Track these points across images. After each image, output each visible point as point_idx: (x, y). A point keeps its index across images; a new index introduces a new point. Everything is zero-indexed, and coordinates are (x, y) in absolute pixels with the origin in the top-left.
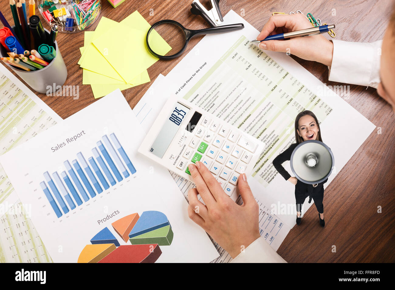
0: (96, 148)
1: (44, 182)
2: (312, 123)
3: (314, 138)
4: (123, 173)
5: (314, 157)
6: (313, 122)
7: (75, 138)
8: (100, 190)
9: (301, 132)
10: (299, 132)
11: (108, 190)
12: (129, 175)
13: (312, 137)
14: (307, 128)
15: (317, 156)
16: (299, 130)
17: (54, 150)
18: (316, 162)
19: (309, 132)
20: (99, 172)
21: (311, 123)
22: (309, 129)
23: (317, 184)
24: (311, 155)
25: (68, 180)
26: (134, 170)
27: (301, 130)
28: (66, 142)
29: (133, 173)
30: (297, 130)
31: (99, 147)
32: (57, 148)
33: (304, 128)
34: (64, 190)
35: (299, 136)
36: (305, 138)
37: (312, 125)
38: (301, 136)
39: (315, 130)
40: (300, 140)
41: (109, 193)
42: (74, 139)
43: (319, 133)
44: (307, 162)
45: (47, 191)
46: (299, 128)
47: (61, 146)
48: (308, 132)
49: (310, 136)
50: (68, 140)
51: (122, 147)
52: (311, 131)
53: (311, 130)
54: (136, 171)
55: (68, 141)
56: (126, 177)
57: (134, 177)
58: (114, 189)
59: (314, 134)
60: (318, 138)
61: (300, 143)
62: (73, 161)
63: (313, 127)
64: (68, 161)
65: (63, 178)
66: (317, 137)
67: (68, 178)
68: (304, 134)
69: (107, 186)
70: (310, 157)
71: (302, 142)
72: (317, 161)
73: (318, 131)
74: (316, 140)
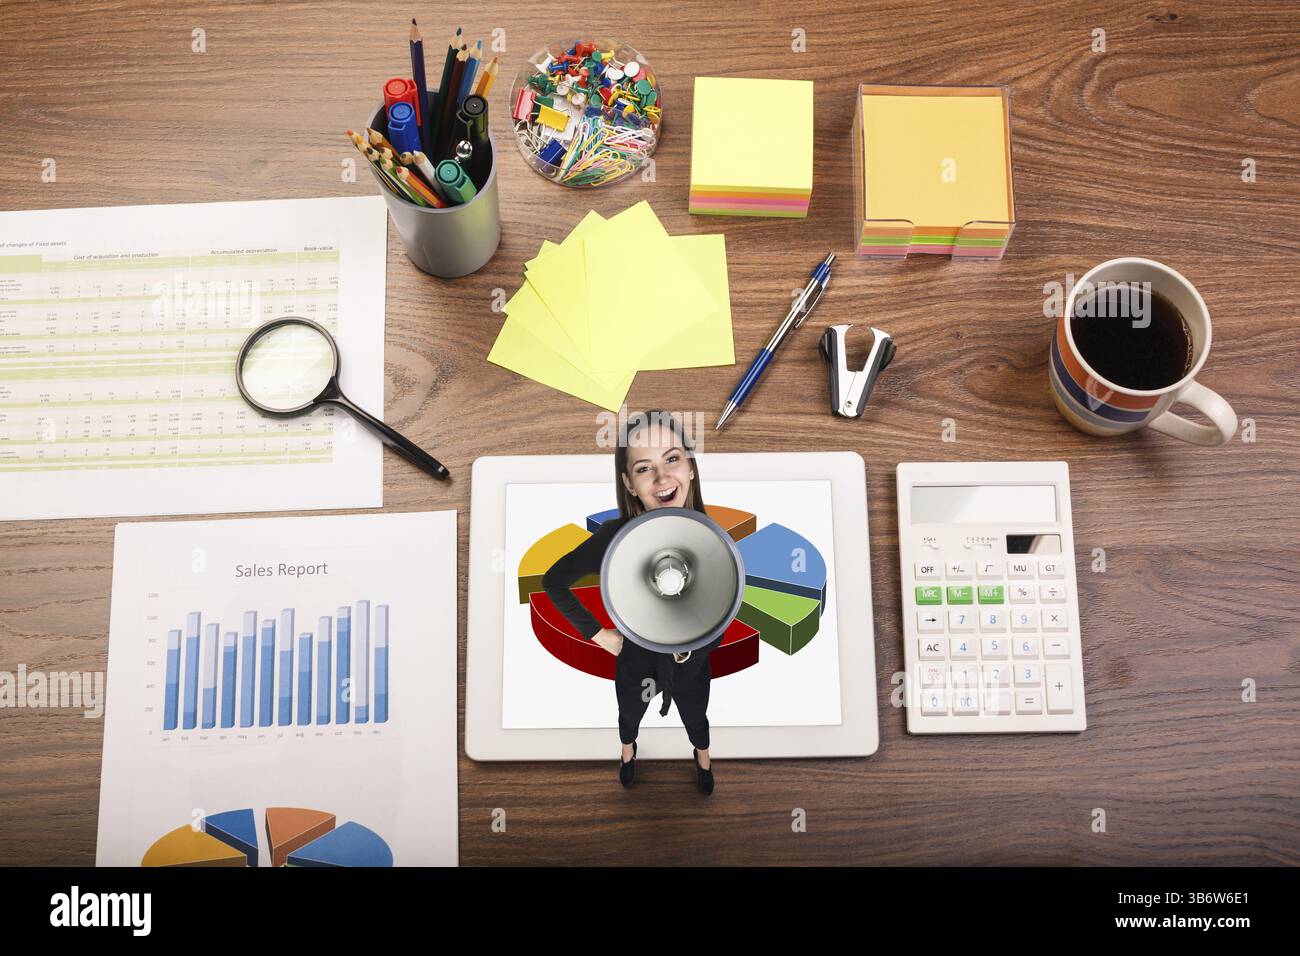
0: (330, 619)
1: (180, 632)
2: (670, 450)
3: (680, 501)
4: (358, 709)
5: (678, 565)
6: (673, 449)
7: (300, 571)
8: (286, 720)
9: (635, 484)
10: (631, 481)
11: (304, 728)
12: (367, 719)
13: (672, 497)
14: (655, 470)
15: (687, 560)
16: (628, 475)
17: (243, 572)
18: (686, 580)
19: (663, 481)
20: (306, 678)
21: (667, 453)
22: (661, 472)
23: (687, 654)
24: (668, 557)
25: (231, 657)
26: (383, 715)
27: (634, 474)
28: (275, 571)
29: (377, 720)
30: (624, 475)
31: (339, 620)
32: (249, 573)
33: (644, 469)
34: (210, 675)
35: (630, 495)
36: (649, 501)
37: (670, 460)
38: (634, 495)
39: (683, 474)
40: (631, 508)
41: (302, 735)
42: (296, 572)
43: (695, 484)
44: (655, 581)
45: (174, 656)
46: (629, 468)
47: (260, 572)
48: (657, 481)
49: (665, 494)
50: (282, 567)
51: (387, 648)
52: (669, 477)
53: (670, 474)
54: (386, 719)
55: (282, 569)
56: (358, 721)
57: (376, 732)
58: (317, 734)
59: (679, 490)
60: (691, 502)
61: (633, 517)
62: (267, 621)
63: (673, 464)
64: (256, 614)
65: (225, 648)
66: (688, 496)
67: (236, 651)
68: (644, 487)
69: (306, 719)
70: (666, 562)
71: (639, 513)
72: (687, 575)
73: (692, 478)
74: (685, 506)
